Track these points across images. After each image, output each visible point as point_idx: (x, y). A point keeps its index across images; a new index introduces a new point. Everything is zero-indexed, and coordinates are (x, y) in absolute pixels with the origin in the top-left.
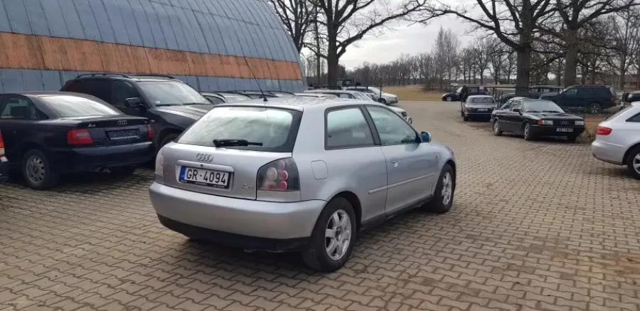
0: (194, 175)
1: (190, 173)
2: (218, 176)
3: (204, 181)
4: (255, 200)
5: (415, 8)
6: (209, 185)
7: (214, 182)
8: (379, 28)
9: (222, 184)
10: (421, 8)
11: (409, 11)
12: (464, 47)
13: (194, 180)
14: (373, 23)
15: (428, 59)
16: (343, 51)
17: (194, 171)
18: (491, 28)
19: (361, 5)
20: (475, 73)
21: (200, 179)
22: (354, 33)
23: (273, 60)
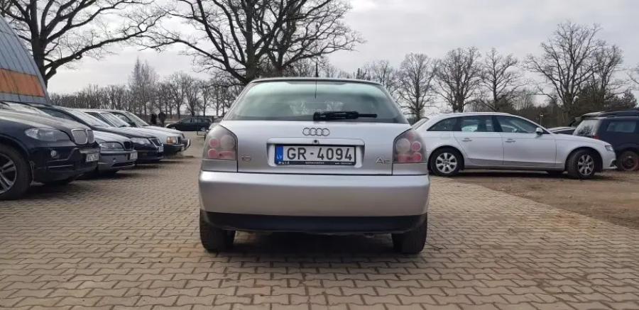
0: (299, 154)
1: (291, 152)
2: (339, 152)
3: (320, 159)
4: (392, 175)
5: (136, 34)
6: (326, 163)
7: (334, 159)
8: (96, 50)
9: (347, 160)
10: (143, 34)
11: (129, 37)
12: (161, 82)
13: (302, 159)
14: (90, 45)
15: (121, 92)
16: (53, 72)
17: (299, 149)
18: (220, 61)
19: (77, 23)
20: (171, 108)
21: (309, 158)
22: (67, 53)
23: (10, 70)
